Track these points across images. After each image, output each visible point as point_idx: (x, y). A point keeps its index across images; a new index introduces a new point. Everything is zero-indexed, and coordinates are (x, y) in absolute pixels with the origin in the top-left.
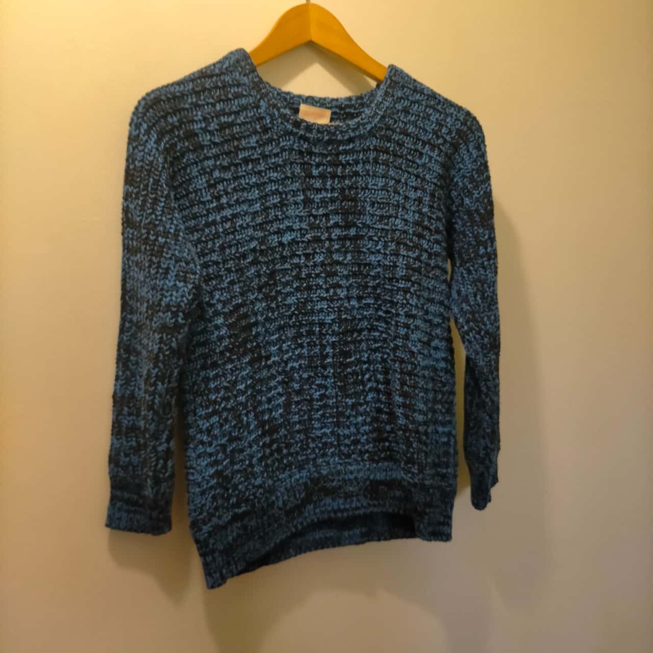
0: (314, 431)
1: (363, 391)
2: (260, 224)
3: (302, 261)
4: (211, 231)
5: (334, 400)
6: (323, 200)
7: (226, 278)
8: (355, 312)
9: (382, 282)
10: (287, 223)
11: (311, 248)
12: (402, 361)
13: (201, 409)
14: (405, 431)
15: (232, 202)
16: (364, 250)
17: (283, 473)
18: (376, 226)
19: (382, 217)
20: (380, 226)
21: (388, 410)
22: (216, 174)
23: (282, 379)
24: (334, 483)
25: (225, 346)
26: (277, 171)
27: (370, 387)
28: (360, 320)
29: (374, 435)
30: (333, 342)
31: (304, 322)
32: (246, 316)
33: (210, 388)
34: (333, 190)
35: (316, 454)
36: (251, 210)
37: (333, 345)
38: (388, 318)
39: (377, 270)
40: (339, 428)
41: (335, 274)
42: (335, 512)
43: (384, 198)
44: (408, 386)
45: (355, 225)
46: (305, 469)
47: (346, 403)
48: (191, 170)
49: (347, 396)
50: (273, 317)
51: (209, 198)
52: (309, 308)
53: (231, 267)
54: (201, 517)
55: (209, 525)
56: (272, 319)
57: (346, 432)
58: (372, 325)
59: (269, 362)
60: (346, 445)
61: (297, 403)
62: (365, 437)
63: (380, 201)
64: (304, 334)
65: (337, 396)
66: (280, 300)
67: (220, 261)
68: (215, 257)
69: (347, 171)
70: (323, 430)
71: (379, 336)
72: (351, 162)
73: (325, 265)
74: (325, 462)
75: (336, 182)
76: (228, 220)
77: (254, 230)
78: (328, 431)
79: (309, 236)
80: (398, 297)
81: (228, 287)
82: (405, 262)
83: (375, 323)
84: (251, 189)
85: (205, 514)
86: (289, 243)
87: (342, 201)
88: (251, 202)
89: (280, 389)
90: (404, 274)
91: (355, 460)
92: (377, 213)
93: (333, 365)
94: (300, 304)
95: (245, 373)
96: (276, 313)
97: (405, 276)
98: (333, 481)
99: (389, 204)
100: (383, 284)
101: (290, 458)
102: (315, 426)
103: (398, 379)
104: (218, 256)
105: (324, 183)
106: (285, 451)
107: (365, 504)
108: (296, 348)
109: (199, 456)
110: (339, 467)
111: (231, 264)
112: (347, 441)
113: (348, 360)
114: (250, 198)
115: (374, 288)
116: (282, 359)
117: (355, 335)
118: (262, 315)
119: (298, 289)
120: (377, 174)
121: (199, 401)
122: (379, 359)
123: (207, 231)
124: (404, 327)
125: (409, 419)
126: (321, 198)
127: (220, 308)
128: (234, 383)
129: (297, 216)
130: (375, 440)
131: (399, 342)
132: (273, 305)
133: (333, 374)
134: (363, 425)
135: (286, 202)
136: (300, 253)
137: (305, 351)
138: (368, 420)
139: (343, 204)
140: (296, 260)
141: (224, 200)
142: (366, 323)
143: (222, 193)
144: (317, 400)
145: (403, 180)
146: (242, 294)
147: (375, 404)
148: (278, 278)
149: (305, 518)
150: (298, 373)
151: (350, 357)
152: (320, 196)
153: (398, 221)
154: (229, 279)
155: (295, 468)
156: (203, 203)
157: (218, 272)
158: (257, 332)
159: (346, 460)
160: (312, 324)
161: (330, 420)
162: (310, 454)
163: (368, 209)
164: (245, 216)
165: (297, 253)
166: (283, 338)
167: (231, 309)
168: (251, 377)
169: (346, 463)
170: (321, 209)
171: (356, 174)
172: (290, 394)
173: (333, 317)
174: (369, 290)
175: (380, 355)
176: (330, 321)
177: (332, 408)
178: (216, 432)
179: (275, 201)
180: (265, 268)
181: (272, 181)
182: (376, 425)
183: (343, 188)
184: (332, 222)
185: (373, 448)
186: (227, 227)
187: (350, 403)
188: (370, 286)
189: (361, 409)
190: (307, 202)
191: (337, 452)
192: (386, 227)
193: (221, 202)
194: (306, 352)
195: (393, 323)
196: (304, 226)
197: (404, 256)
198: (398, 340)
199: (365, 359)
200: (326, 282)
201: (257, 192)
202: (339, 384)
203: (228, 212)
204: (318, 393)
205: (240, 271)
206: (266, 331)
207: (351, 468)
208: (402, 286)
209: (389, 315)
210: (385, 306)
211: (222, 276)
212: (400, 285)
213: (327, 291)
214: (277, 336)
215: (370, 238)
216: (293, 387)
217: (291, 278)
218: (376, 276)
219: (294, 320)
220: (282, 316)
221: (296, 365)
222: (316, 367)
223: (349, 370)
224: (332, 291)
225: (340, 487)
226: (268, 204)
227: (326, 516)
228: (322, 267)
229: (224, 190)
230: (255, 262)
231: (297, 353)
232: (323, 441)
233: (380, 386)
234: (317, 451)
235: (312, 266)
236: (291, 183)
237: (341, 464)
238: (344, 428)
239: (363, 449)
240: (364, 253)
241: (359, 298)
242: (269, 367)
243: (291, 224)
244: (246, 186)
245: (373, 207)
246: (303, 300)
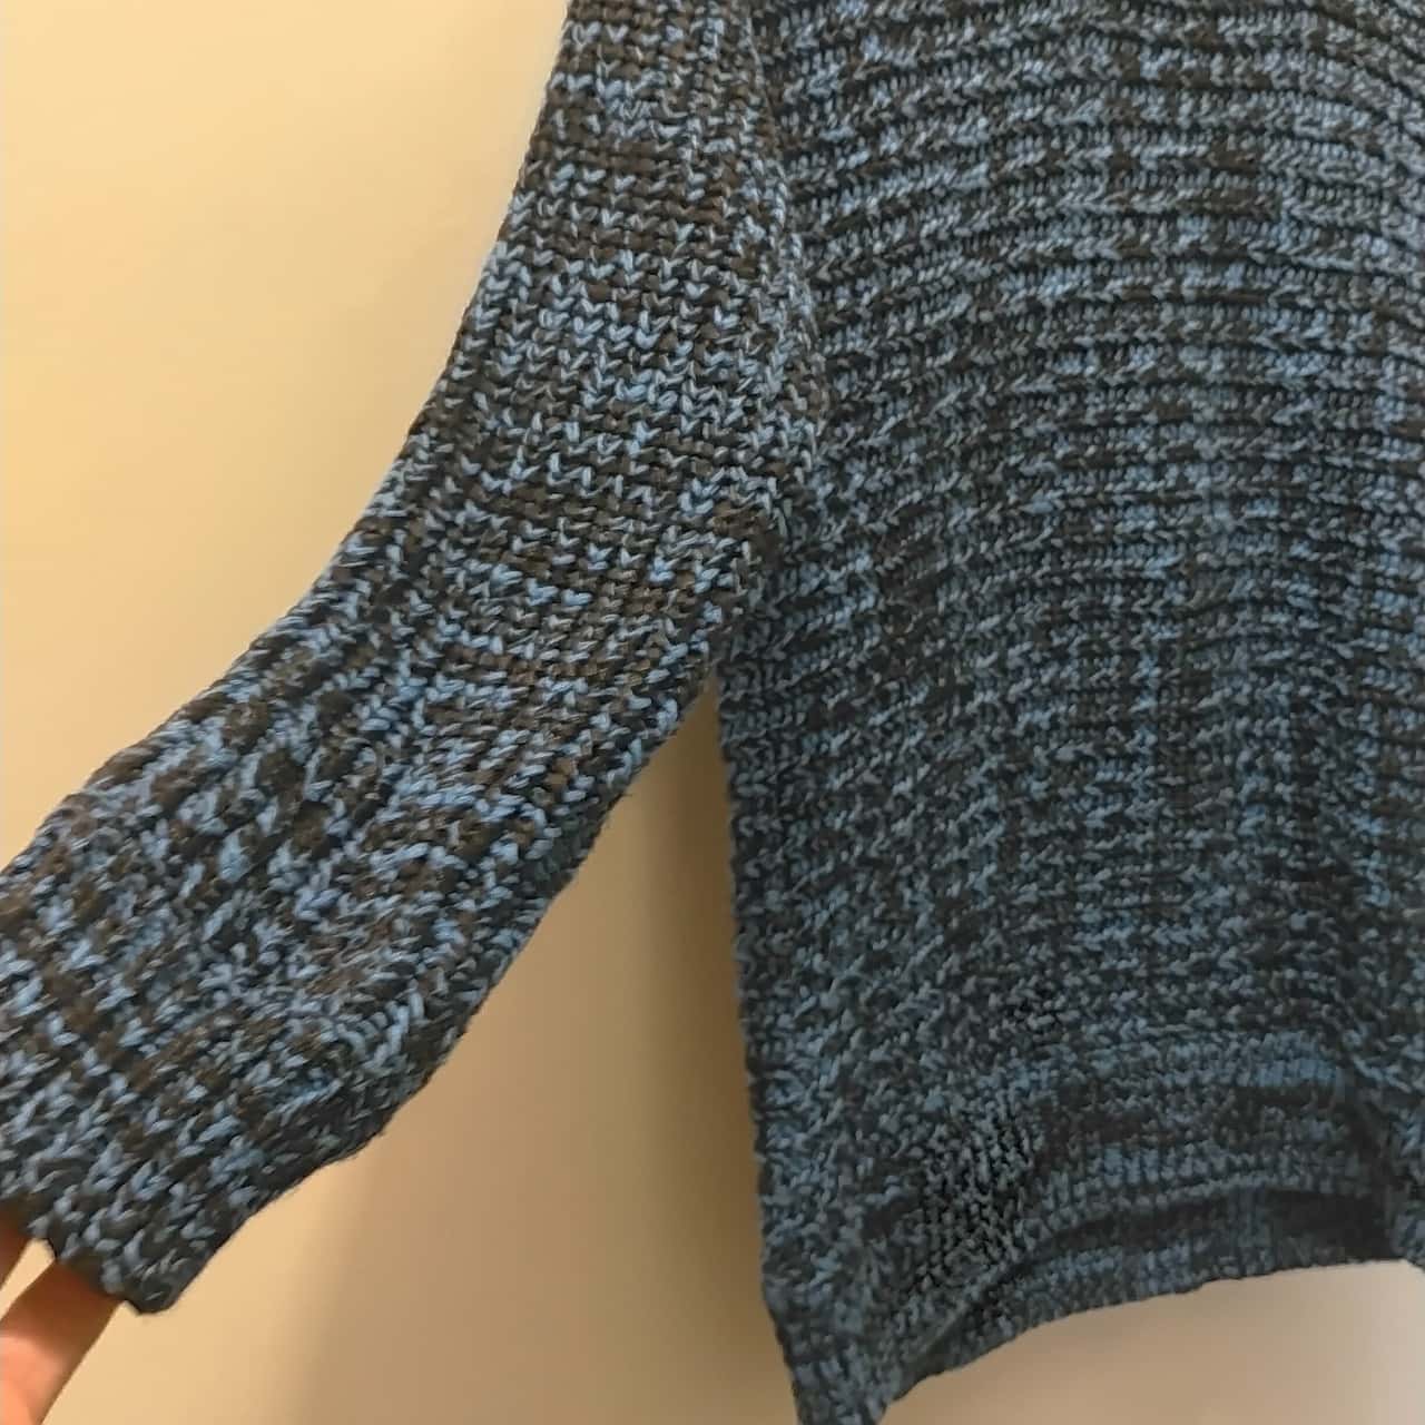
0: (1078, 936)
1: (1234, 803)
2: (984, 234)
3: (1090, 370)
4: (848, 252)
5: (1150, 834)
6: (1166, 166)
7: (885, 417)
8: (1224, 542)
9: (1318, 447)
10: (1057, 237)
11: (1120, 327)
12: (1387, 703)
13: (805, 865)
14: (1386, 929)
15: (913, 153)
16: (1262, 340)
17: (988, 1074)
18: (1308, 260)
19: (1330, 230)
20: (1323, 262)
21: (1300, 865)
22: (872, 50)
23: (1001, 764)
24: (1131, 1102)
25: (871, 649)
26: (1040, 56)
27: (1254, 792)
28: (1234, 571)
29: (1257, 946)
30: (1166, 645)
31: (1077, 577)
32: (926, 548)
33: (831, 792)
34: (1196, 128)
35: (1080, 1008)
36: (965, 185)
37: (1164, 654)
38: (1331, 564)
39: (1300, 408)
40: (1156, 925)
41: (1184, 415)
42: (1131, 1192)
43: (1336, 169)
44: (1404, 782)
45: (1243, 257)
46: (1046, 1056)
47: (1187, 842)
48: (792, 29)
49: (1190, 820)
50: (991, 557)
51: (846, 130)
52: (1099, 528)
53: (900, 379)
54: (812, 1228)
55: (832, 1254)
56: (987, 563)
57: (1179, 936)
58: (1267, 590)
59: (971, 707)
60: (1175, 979)
61: (1037, 843)
62: (1232, 953)
63: (1326, 177)
64: (1074, 615)
65: (1161, 817)
66: (1012, 499)
67: (870, 353)
68: (856, 342)
69: (1238, 70)
70: (1106, 933)
71: (1289, 625)
72: (1251, 42)
73: (1159, 384)
74: (1105, 1033)
75: (1205, 106)
76: (901, 212)
77: (969, 256)
78: (1122, 935)
79: (1115, 286)
80: (1379, 493)
81: (889, 448)
82: (1403, 380)
83: (1275, 583)
84: (965, 108)
85: (822, 1217)
86: (1060, 307)
87: (1214, 174)
88: (961, 156)
89: (991, 800)
90: (1399, 417)
91: (1199, 1027)
92: (1315, 217)
93: (1157, 722)
94: (1069, 516)
95: (912, 741)
96: (999, 544)
97: (1402, 424)
98: (1124, 1094)
99: (1353, 187)
100: (1322, 453)
101: (1005, 1024)
102: (1085, 918)
103: (1372, 762)
104: (866, 337)
105: (1172, 107)
106: (994, 1000)
107: (1220, 1165)
108: (1044, 663)
109: (802, 1024)
110: (1148, 1050)
111: (898, 370)
112: (1178, 968)
113: (1205, 703)
114: (963, 141)
115: (1285, 467)
116: (1003, 699)
117: (1222, 621)
118: (964, 549)
119: (1068, 465)
120: (1322, 89)
121: (802, 839)
122: (1283, 700)
123: (835, 247)
124: (1397, 592)
125: (1402, 891)
126: (1160, 158)
127: (862, 518)
128: (888, 773)
129: (1089, 213)
130: (1258, 962)
131: (1378, 641)
132: (994, 517)
133: (1154, 747)
134: (1227, 915)
135: (1060, 163)
136: (1086, 340)
137: (1069, 671)
138: (1243, 896)
139: (1218, 182)
140: (1071, 367)
141: (890, 143)
142: (1251, 584)
143: (886, 116)
144: (1099, 834)
145: (1393, 115)
146: (923, 472)
147: (1262, 844)
148: (1014, 424)
149: (1045, 1214)
150: (1046, 746)
151: (1210, 694)
152: (1158, 151)
153: (1380, 246)
154: (892, 421)
155: (1019, 1056)
156: (828, 148)
157: (866, 392)
158: (949, 605)
159: (1170, 1028)
160: (1101, 581)
161: (1131, 900)
162: (1063, 1010)
163: (1287, 203)
164: (942, 202)
165: (1078, 340)
166: (1012, 626)
167: (895, 521)
168: (927, 758)
169: (1167, 1035)
170: (1160, 194)
171: (1262, 84)
172: (1015, 813)
173: (1170, 561)
174: (1267, 473)
175: (1285, 688)
176: (1159, 574)
177: (1139, 859)
178: (842, 939)
179: (1031, 158)
180: (983, 388)
181: (1028, 88)
182: (1260, 915)
183: (1222, 128)
184: (1184, 241)
185: (1253, 986)
186: (898, 236)
187: (1198, 844)
188: (1273, 462)
189: (1226, 862)
190: (1122, 166)
191: (1142, 1000)
192: (1345, 264)
193: (883, 147)
194: (1076, 677)
195: (1355, 578)
196: (1106, 248)
197: (1399, 359)
198: (1374, 633)
199: (1242, 700)
200: (1156, 443)
201: (983, 122)
202: (1169, 780)
203: (899, 187)
204: (1101, 812)
205: (924, 391)
206: (971, 603)
207: (1184, 1052)
208: (1394, 456)
209: (1332, 556)
210: (1319, 526)
211: (871, 407)
212: (1384, 455)
213: (1159, 470)
214: (996, 620)
215: (1288, 302)
216: (1027, 792)
217: (1051, 426)
218: (1295, 427)
219: (1046, 569)
220: (1014, 554)
221: (1042, 718)
222: (1103, 726)
223: (1204, 735)
224: (1173, 471)
225: (1149, 1114)
226: (1010, 166)
227: (1102, 1208)
228: (1148, 389)
229: (891, 107)
230: (959, 368)
231: (1045, 679)
232: (1104, 966)
233: (1280, 788)
234: (1085, 1000)
235: (1119, 386)
236: (1081, 100)
237: (1151, 1039)
238: (1171, 922)
239: (1224, 991)
240: (1262, 350)
241: (1238, 500)
242: (968, 723)
243: (1068, 241)
244: (956, 100)
245: (1303, 198)
246: (1081, 503)
